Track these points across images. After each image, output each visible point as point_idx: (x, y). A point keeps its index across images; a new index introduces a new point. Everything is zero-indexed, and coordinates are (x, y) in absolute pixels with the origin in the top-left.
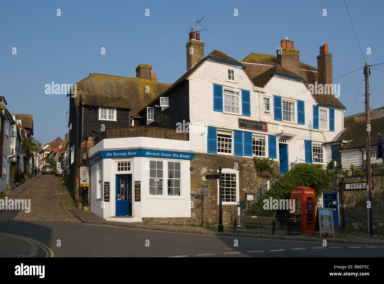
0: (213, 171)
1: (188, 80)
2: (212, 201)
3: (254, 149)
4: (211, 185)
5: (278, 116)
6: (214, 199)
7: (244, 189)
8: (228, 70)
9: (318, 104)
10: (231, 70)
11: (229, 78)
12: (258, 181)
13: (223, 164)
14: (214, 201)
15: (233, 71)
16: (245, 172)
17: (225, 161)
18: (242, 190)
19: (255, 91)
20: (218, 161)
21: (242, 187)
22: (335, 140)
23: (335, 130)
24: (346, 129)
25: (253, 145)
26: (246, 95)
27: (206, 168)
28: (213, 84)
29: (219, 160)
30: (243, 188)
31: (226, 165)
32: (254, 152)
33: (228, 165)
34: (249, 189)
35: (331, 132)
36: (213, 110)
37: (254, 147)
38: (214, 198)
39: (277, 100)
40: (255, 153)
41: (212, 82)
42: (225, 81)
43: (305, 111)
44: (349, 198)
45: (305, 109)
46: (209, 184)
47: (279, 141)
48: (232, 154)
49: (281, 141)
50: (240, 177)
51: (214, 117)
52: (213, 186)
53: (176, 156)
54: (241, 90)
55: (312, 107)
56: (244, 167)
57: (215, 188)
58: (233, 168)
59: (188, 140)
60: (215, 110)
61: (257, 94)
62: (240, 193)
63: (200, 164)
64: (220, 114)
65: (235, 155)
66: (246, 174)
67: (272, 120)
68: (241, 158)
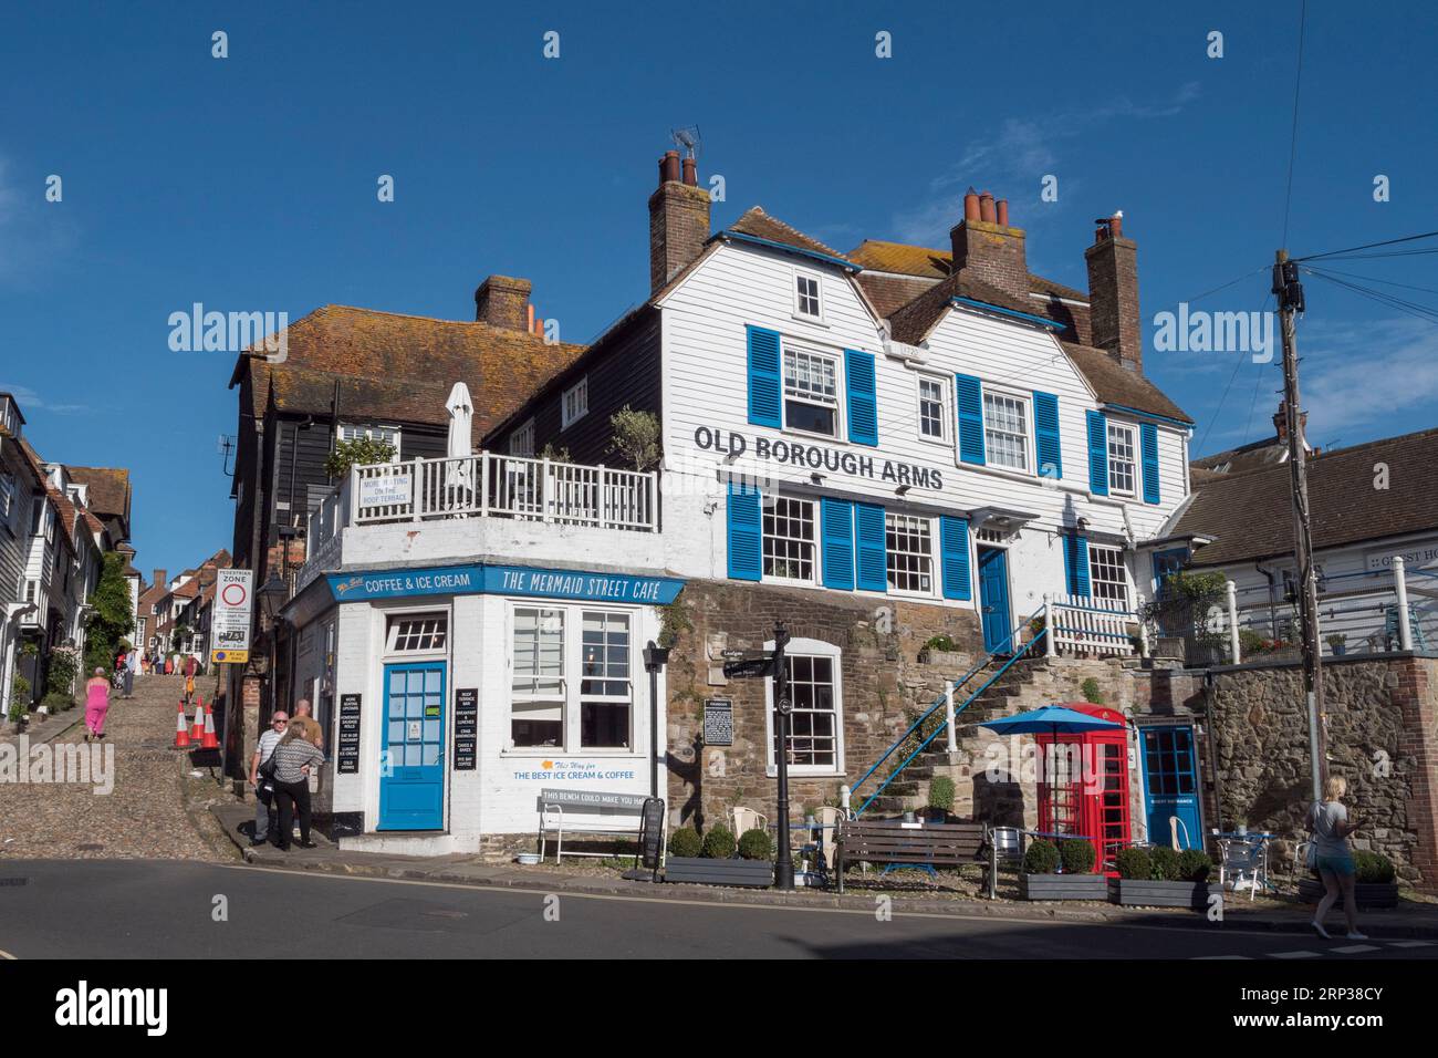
0: (749, 647)
1: (659, 312)
2: (745, 761)
3: (891, 565)
4: (741, 703)
5: (972, 447)
6: (752, 756)
7: (861, 716)
8: (799, 278)
9: (1102, 406)
10: (810, 281)
11: (803, 308)
12: (908, 684)
14: (756, 761)
15: (813, 285)
16: (862, 650)
17: (792, 610)
18: (853, 718)
19: (891, 357)
20: (766, 610)
21: (853, 709)
22: (1166, 535)
23: (1162, 498)
24: (1197, 494)
25: (887, 551)
26: (861, 368)
27: (722, 634)
28: (746, 325)
29: (770, 605)
30: (858, 710)
31: (796, 623)
32: (891, 577)
33: (803, 623)
34: (877, 716)
35: (1151, 508)
36: (746, 420)
37: (891, 556)
39: (969, 389)
40: (893, 582)
41: (743, 321)
42: (789, 317)
43: (1061, 432)
44: (1235, 745)
45: (1061, 424)
46: (735, 699)
47: (978, 537)
48: (815, 582)
49: (985, 538)
50: (845, 669)
51: (751, 446)
52: (747, 702)
53: (612, 592)
54: (842, 353)
55: (1084, 416)
56: (859, 630)
57: (757, 711)
58: (818, 637)
59: (655, 529)
60: (758, 419)
61: (900, 366)
62: (846, 730)
63: (702, 622)
64: (772, 435)
65: (824, 588)
66: (868, 659)
67: (952, 462)
68: (849, 597)
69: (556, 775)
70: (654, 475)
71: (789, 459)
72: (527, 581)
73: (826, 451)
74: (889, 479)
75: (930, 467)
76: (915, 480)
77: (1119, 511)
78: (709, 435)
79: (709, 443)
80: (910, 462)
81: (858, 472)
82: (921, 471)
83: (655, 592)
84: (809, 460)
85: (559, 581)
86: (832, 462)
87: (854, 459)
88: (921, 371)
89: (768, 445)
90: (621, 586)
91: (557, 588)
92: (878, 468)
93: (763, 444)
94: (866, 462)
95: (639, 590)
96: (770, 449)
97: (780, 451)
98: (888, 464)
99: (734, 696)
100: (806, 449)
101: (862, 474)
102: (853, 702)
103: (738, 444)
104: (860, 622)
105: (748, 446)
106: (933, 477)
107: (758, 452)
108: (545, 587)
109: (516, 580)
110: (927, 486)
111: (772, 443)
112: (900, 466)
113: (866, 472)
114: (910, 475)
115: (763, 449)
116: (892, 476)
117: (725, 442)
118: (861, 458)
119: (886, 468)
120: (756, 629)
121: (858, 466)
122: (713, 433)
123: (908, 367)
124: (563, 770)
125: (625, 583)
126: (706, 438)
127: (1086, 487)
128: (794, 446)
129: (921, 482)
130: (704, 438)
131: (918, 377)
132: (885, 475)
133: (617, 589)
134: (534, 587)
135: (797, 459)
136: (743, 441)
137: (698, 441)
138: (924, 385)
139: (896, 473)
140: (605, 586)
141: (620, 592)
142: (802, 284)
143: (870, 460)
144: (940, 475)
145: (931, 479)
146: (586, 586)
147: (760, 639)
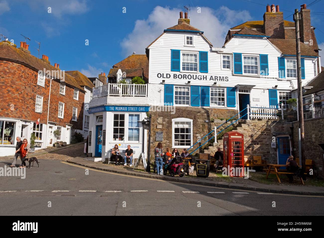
0: (168, 120)
1: (149, 50)
2: (166, 145)
4: (166, 132)
5: (238, 70)
11: (188, 43)
13: (178, 114)
14: (169, 145)
15: (191, 38)
16: (199, 120)
17: (180, 112)
18: (195, 135)
19: (213, 51)
25: (211, 97)
26: (204, 56)
27: (162, 118)
28: (171, 50)
30: (197, 134)
31: (180, 114)
33: (183, 114)
34: (202, 135)
36: (170, 70)
38: (168, 143)
39: (238, 57)
41: (170, 49)
42: (183, 46)
43: (269, 63)
45: (269, 62)
47: (240, 92)
48: (189, 105)
49: (242, 92)
50: (194, 124)
51: (172, 76)
52: (167, 132)
53: (134, 110)
54: (198, 52)
55: (277, 59)
56: (198, 115)
57: (170, 134)
58: (187, 117)
59: (146, 96)
60: (173, 70)
61: (216, 53)
62: (193, 138)
63: (156, 115)
64: (178, 73)
65: (191, 106)
66: (200, 122)
67: (231, 74)
68: (198, 108)
69: (121, 147)
70: (146, 85)
71: (183, 78)
72: (115, 109)
73: (193, 75)
74: (211, 80)
75: (225, 76)
76: (220, 80)
77: (289, 82)
78: (161, 75)
79: (161, 76)
80: (218, 76)
81: (202, 79)
82: (222, 77)
83: (144, 109)
84: (188, 78)
85: (122, 108)
86: (195, 78)
87: (201, 76)
88: (222, 54)
89: (176, 75)
90: (136, 108)
91: (122, 110)
92: (208, 78)
93: (175, 75)
94: (205, 77)
95: (140, 109)
96: (177, 76)
97: (180, 76)
98: (212, 77)
99: (164, 131)
100: (187, 75)
101: (204, 79)
102: (196, 132)
103: (168, 76)
104: (198, 114)
105: (171, 76)
106: (225, 78)
107: (174, 77)
108: (119, 109)
109: (112, 108)
110: (224, 81)
111: (178, 75)
112: (215, 77)
113: (205, 79)
114: (218, 79)
115: (175, 76)
116: (213, 79)
117: (165, 76)
118: (203, 76)
119: (211, 77)
120: (170, 116)
121: (202, 78)
122: (162, 74)
123: (219, 53)
124: (123, 146)
125: (137, 108)
126: (160, 75)
127: (278, 77)
128: (184, 75)
129: (222, 80)
130: (159, 76)
131: (222, 55)
132: (210, 79)
133: (135, 109)
134: (116, 110)
135: (185, 78)
136: (170, 75)
137: (158, 76)
138: (224, 57)
139: (214, 78)
140: (132, 109)
141: (136, 110)
142: (188, 38)
143: (206, 76)
144: (228, 78)
145: (225, 79)
146: (128, 109)
147: (171, 118)
